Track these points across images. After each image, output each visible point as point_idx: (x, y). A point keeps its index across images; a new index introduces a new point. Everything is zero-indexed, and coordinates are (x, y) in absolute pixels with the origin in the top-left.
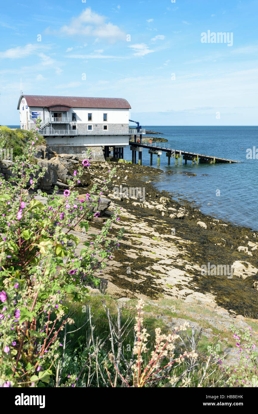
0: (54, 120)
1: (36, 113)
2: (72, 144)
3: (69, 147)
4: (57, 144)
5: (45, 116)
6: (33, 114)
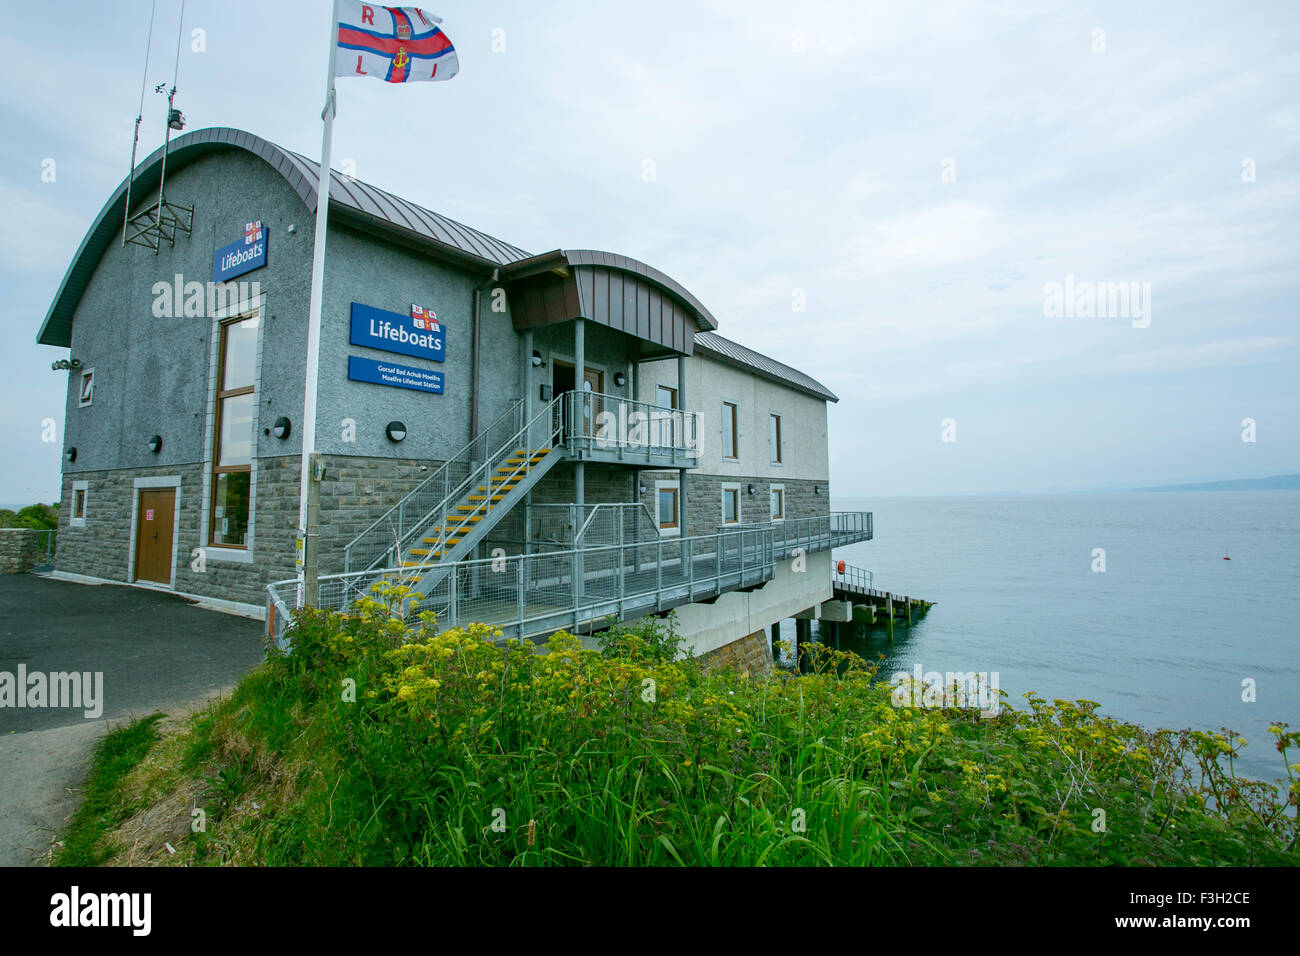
1: (394, 321)
5: (483, 372)
6: (358, 335)
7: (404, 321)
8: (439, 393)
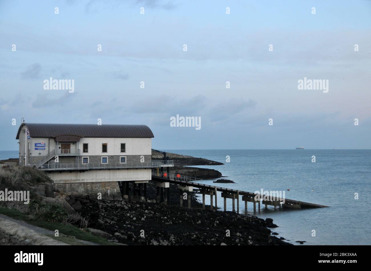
0: (62, 152)
1: (39, 144)
2: (83, 180)
3: (79, 183)
4: (64, 180)
5: (50, 147)
6: (36, 146)
7: (41, 144)
8: (45, 150)
